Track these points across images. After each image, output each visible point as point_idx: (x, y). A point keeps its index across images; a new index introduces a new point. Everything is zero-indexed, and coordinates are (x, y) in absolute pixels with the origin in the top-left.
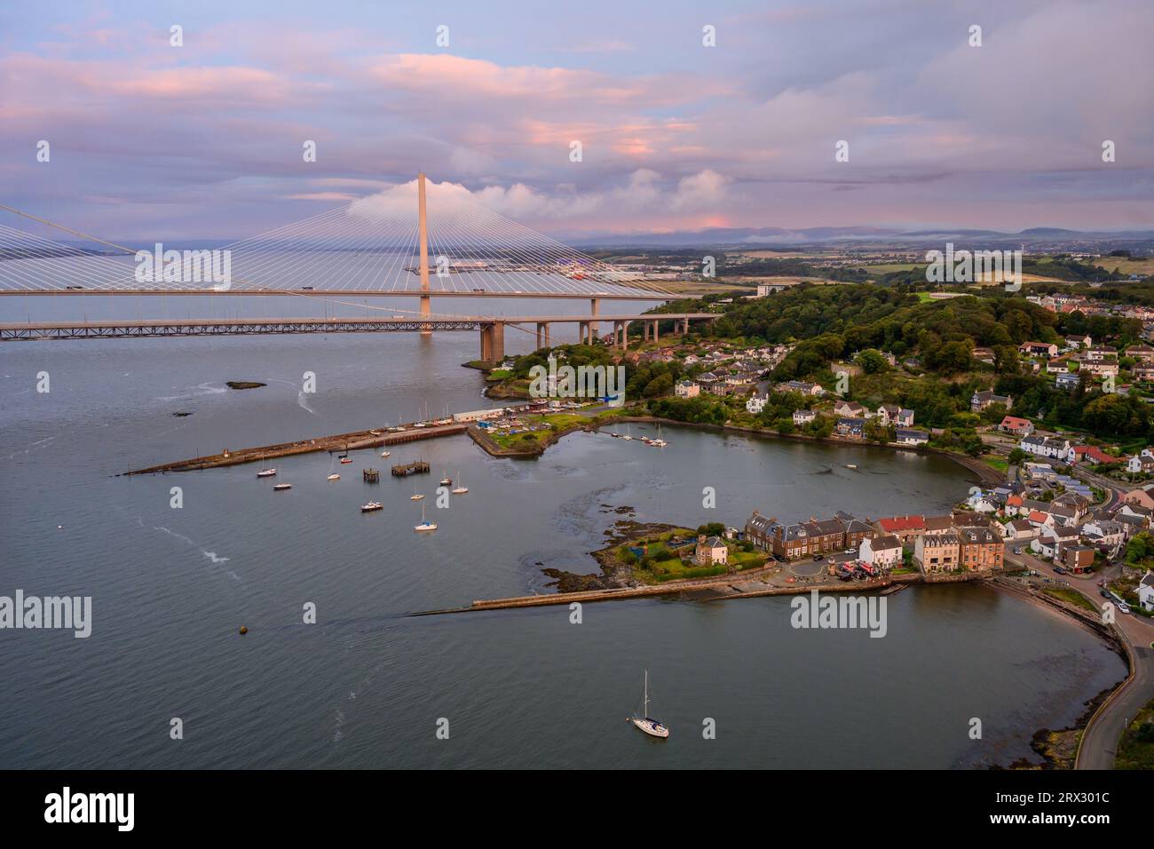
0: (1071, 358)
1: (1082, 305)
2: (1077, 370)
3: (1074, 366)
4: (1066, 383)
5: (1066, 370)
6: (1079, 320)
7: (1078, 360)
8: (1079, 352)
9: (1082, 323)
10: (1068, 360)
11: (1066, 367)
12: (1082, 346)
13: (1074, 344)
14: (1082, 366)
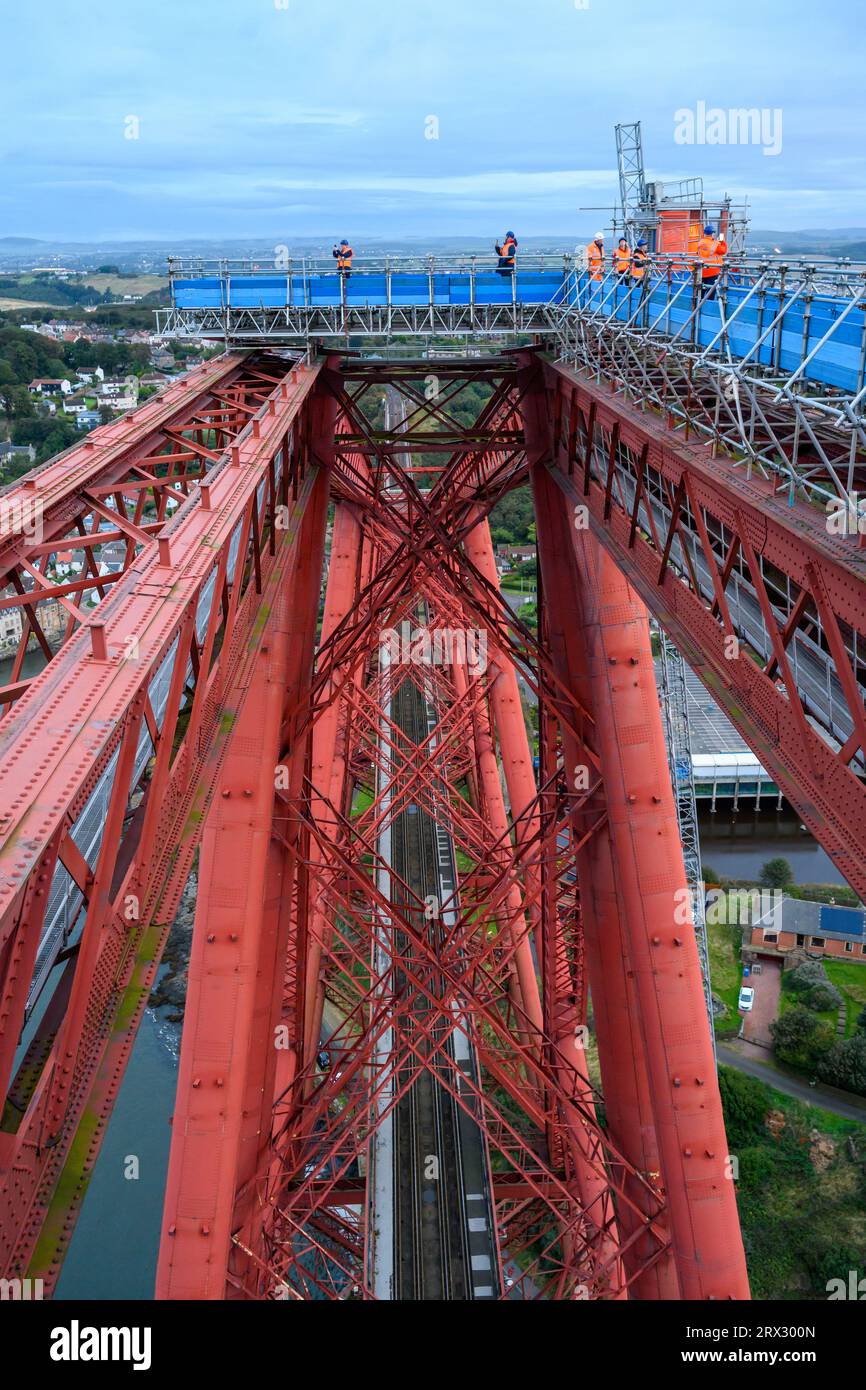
0: (87, 394)
1: (84, 331)
2: (95, 407)
3: (92, 403)
4: (88, 423)
5: (85, 408)
6: (87, 349)
7: (94, 395)
8: (94, 386)
9: (89, 353)
10: (82, 397)
11: (84, 404)
12: (95, 378)
13: (87, 378)
14: (100, 402)
